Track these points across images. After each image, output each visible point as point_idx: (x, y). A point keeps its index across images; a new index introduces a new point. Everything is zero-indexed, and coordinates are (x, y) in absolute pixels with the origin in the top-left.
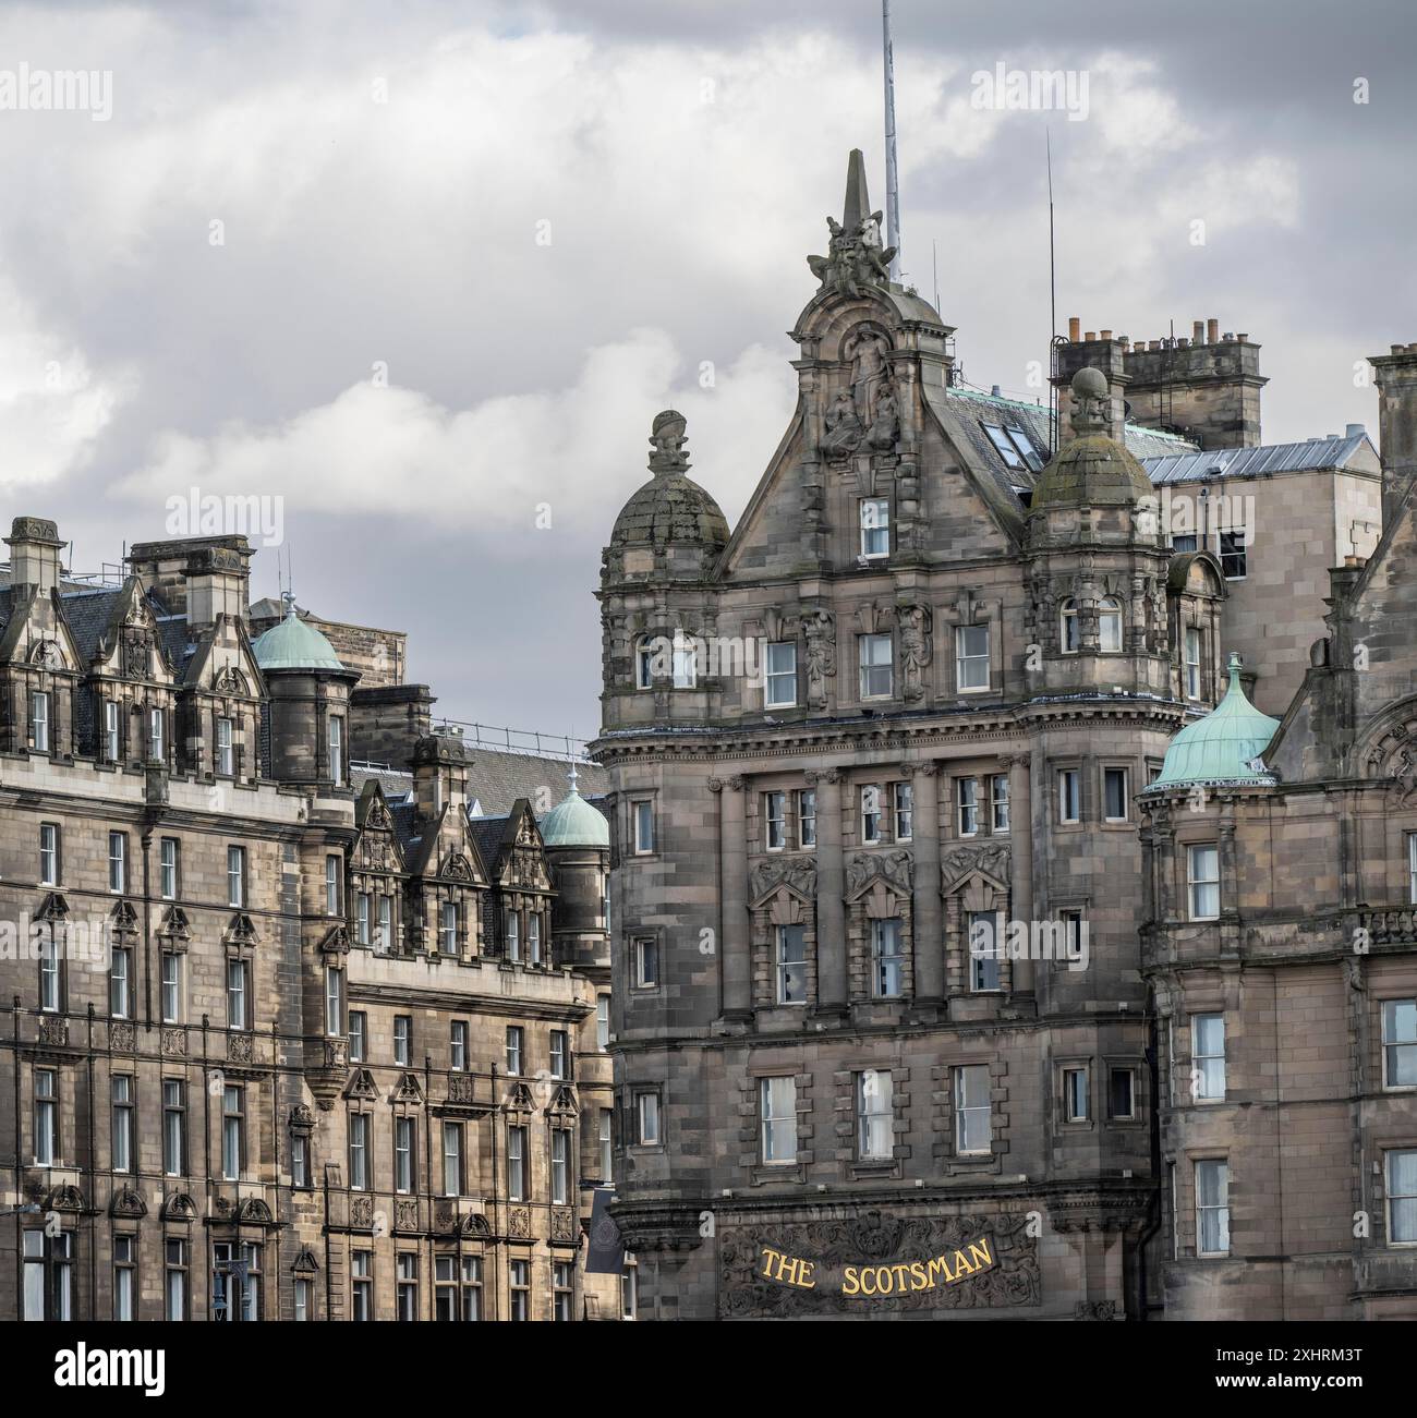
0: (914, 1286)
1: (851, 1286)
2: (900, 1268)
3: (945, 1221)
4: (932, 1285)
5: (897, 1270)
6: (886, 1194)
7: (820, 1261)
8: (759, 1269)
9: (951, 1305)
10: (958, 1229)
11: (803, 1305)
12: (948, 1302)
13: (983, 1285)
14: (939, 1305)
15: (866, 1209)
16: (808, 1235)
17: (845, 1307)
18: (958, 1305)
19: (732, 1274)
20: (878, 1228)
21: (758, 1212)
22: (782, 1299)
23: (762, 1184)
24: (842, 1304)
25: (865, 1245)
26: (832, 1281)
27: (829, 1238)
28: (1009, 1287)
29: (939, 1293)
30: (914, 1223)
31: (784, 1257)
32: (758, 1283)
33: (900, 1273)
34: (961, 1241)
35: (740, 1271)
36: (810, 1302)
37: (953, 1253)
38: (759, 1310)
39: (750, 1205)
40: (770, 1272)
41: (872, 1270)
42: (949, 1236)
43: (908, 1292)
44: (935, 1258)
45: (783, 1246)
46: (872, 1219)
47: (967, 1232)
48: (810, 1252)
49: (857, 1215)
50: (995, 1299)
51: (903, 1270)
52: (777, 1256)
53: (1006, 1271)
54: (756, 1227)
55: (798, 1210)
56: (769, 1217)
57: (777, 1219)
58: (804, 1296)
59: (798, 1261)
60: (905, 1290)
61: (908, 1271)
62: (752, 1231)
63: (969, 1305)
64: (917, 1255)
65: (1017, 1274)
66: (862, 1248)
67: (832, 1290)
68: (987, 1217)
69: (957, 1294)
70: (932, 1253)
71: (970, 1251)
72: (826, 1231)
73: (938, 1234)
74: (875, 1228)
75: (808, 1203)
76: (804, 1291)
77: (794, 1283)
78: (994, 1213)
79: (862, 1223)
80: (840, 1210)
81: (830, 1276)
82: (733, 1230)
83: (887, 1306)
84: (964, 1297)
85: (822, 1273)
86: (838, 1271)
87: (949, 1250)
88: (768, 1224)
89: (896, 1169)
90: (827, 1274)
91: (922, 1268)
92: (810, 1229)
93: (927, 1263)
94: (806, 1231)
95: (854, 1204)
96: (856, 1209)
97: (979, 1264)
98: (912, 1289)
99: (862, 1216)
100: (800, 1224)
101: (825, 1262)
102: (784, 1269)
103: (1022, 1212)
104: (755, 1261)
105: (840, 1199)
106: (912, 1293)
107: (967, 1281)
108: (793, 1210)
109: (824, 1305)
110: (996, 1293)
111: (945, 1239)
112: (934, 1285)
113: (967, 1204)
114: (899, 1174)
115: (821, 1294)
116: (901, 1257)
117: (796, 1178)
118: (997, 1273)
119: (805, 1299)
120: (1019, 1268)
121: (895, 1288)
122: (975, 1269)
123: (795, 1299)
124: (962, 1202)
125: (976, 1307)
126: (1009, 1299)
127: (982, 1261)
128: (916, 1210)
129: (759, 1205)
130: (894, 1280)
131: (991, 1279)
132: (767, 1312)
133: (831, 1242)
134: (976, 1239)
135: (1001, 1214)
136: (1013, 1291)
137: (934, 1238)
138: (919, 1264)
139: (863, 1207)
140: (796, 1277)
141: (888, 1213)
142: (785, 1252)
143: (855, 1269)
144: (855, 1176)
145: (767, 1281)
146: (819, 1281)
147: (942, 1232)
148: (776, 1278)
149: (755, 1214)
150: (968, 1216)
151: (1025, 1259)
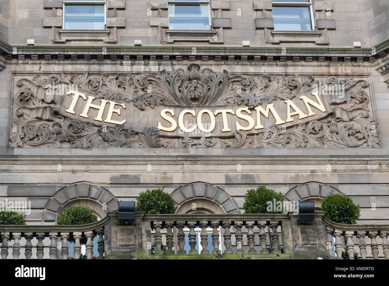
0: (239, 127)
1: (167, 123)
2: (224, 111)
3: (269, 77)
4: (259, 126)
5: (221, 113)
6: (211, 49)
7: (132, 103)
8: (61, 108)
9: (280, 145)
10: (285, 84)
11: (110, 140)
12: (277, 143)
13: (317, 129)
14: (267, 146)
15: (184, 65)
16: (117, 84)
17: (159, 143)
18: (287, 146)
19: (27, 112)
20: (198, 79)
21: (62, 62)
22: (85, 134)
23: (67, 41)
24: (156, 140)
25: (186, 91)
26: (145, 120)
27: (142, 86)
28: (346, 132)
29: (266, 134)
30: (236, 79)
31: (91, 98)
32: (57, 120)
33: (224, 115)
34: (291, 93)
35: (38, 108)
36: (119, 137)
37: (282, 102)
38: (57, 142)
39: (57, 53)
40: (74, 110)
41: (193, 112)
42: (275, 90)
43: (233, 132)
44: (264, 104)
45: (91, 88)
46: (192, 72)
47: (296, 87)
48: (121, 95)
49: (173, 70)
50: (328, 143)
51: (227, 113)
52: (84, 95)
53: (339, 120)
54: (58, 76)
55: (108, 63)
56: (73, 68)
57: (83, 69)
58: (112, 132)
59: (107, 101)
60: (230, 130)
61: (234, 113)
62: (53, 78)
63: (301, 146)
64: (243, 101)
65: (351, 123)
66: (180, 95)
67: (145, 128)
68: (314, 78)
69: (287, 136)
70: (259, 100)
71: (301, 100)
72: (138, 81)
73: (262, 89)
74: (194, 79)
75: (122, 53)
76: (111, 127)
77: (101, 120)
78: (322, 75)
79: (181, 73)
80: (154, 65)
81: (144, 115)
82: (30, 78)
83: (208, 144)
84: (294, 141)
85: (134, 113)
86: (154, 110)
87: (279, 100)
88: (72, 73)
89: (216, 36)
90: (139, 114)
91: (249, 112)
92: (121, 78)
93: (255, 108)
94: (115, 81)
95: (172, 58)
96: (172, 65)
97: (313, 111)
98: (238, 129)
99: (179, 70)
100: (107, 75)
101: (138, 103)
102: (90, 107)
103: (352, 75)
104: (56, 101)
105: (158, 52)
106: (238, 133)
107: (297, 125)
108: (102, 62)
109: (134, 141)
110: (330, 137)
111: (269, 92)
112: (262, 127)
113: (294, 65)
114: (219, 40)
115: (132, 131)
116: (225, 102)
117: (106, 39)
118: (329, 122)
119: (113, 134)
120: (353, 118)
121: (218, 128)
122: (307, 116)
123: (101, 135)
124: (289, 64)
125: (308, 148)
126: (345, 142)
127: (316, 109)
128: (238, 69)
129: (66, 53)
130: (218, 121)
131: (325, 126)
132: (66, 145)
133: (143, 90)
134: (308, 91)
135: (330, 75)
136: (349, 136)
137: (258, 92)
138: (246, 109)
139: (180, 63)
140: (104, 115)
141: (208, 69)
142: (93, 94)
143: (172, 111)
144: (170, 39)
145: (70, 118)
146: (130, 120)
147: (266, 87)
148: (81, 115)
149: (59, 64)
150: (294, 75)
151: (359, 112)
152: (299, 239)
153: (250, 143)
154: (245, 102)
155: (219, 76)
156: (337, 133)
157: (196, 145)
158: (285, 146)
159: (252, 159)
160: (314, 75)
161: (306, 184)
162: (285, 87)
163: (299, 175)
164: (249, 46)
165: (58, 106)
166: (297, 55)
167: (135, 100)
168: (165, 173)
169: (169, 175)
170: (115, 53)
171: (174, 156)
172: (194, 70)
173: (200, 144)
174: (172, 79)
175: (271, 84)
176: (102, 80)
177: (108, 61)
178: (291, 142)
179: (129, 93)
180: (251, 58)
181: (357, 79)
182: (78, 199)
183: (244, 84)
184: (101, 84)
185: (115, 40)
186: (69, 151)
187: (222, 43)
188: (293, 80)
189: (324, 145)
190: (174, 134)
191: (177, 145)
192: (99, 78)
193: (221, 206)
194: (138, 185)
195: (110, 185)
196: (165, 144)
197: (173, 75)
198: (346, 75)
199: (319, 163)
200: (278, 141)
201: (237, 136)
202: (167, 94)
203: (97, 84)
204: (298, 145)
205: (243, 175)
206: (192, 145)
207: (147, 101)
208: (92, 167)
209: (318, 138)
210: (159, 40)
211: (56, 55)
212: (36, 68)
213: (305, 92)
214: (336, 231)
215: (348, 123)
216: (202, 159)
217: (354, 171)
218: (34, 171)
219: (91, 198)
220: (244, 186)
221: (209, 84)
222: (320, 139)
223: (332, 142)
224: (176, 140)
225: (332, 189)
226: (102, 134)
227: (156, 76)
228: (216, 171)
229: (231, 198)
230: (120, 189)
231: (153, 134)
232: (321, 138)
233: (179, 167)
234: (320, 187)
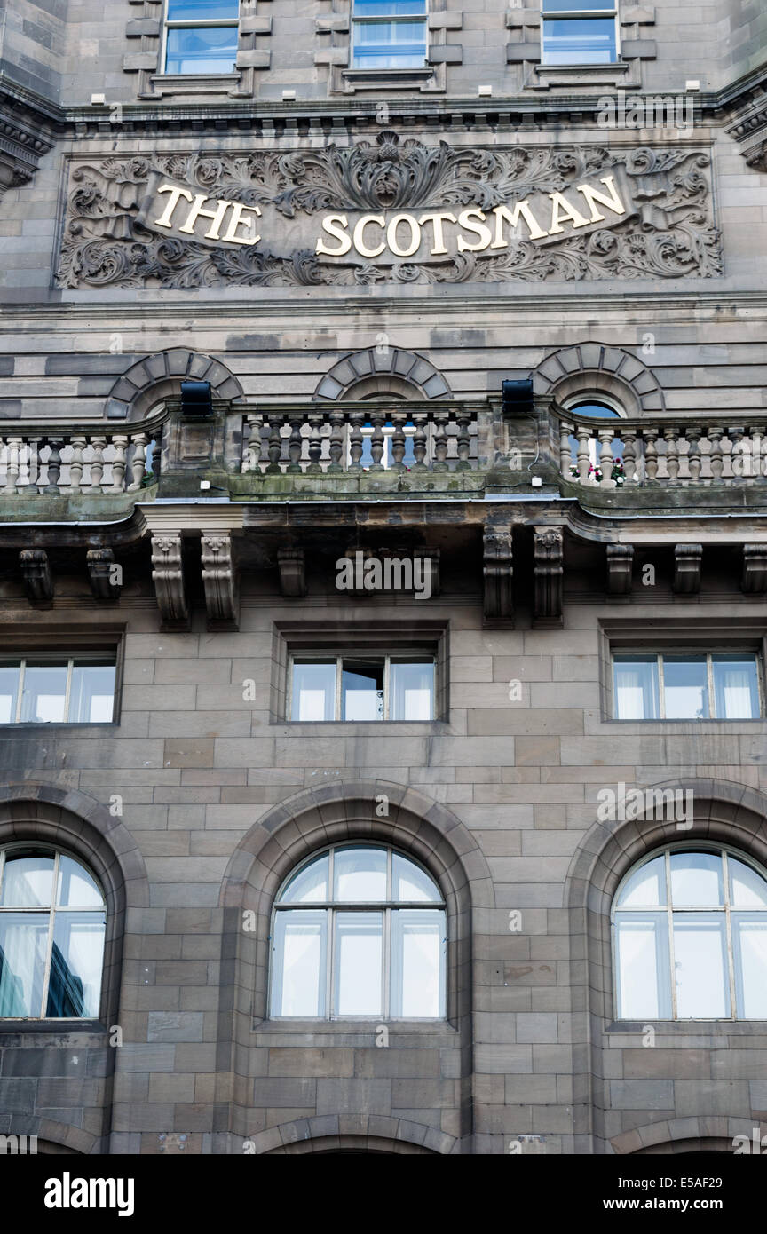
0: (463, 245)
1: (333, 240)
2: (437, 217)
3: (524, 153)
4: (500, 242)
5: (431, 220)
6: (419, 104)
7: (273, 206)
8: (147, 216)
9: (536, 277)
10: (553, 165)
11: (231, 274)
12: (531, 273)
13: (605, 246)
14: (512, 278)
15: (370, 133)
16: (249, 172)
17: (317, 277)
18: (550, 278)
19: (89, 225)
20: (394, 158)
21: (153, 134)
22: (187, 264)
23: (165, 95)
24: (313, 271)
25: (370, 181)
26: (294, 236)
27: (293, 174)
28: (658, 251)
29: (512, 258)
30: (464, 156)
31: (201, 198)
32: (140, 239)
33: (437, 224)
34: (563, 180)
35: (107, 219)
36: (246, 268)
37: (543, 198)
38: (138, 279)
39: (143, 118)
40: (170, 221)
41: (380, 219)
42: (535, 176)
43: (450, 255)
44: (510, 202)
45: (201, 180)
46: (384, 146)
47: (573, 169)
48: (255, 193)
49: (351, 144)
50: (626, 270)
51: (443, 220)
52: (188, 194)
53: (649, 228)
54: (145, 159)
55: (234, 133)
56: (173, 144)
57: (190, 146)
58: (234, 258)
59: (229, 203)
60: (446, 251)
61: (454, 220)
62: (137, 163)
63: (573, 278)
64: (473, 197)
65: (671, 233)
66: (360, 188)
67: (295, 250)
68: (609, 152)
69: (549, 260)
70: (502, 196)
71: (580, 194)
72: (286, 165)
73: (511, 175)
74: (387, 159)
75: (259, 116)
76: (234, 250)
77: (217, 237)
78: (624, 146)
79: (364, 149)
80: (318, 135)
81: (294, 228)
82: (97, 165)
83: (405, 276)
84: (561, 267)
85: (275, 224)
86: (312, 217)
87: (539, 193)
88: (170, 154)
89: (433, 79)
90: (284, 226)
91: (483, 217)
92: (256, 161)
93: (494, 210)
94: (246, 166)
95: (350, 122)
96: (350, 134)
97: (601, 213)
98: (461, 249)
99: (361, 143)
100: (233, 155)
101: (285, 205)
102: (199, 215)
103: (681, 144)
104: (138, 205)
105: (324, 111)
106: (460, 256)
107: (570, 240)
108: (224, 133)
109: (273, 275)
110: (628, 260)
111: (524, 181)
112: (505, 244)
113: (573, 129)
114: (438, 86)
115: (271, 256)
116: (442, 200)
117: (233, 89)
118: (631, 232)
119: (237, 263)
120: (675, 224)
121: (425, 248)
122: (588, 222)
123: (216, 265)
124: (564, 126)
125: (587, 281)
126: (656, 268)
127: (605, 209)
128: (469, 138)
129: (160, 118)
130: (425, 235)
131: (621, 240)
132: (154, 284)
133: (295, 181)
134: (594, 175)
135: (640, 146)
136: (665, 256)
137: (503, 182)
138: (477, 211)
139: (364, 130)
140: (223, 229)
141: (414, 140)
142: (205, 191)
143: (343, 218)
144: (349, 87)
145: (161, 234)
146: (268, 237)
147: (519, 171)
148: (181, 229)
149: (148, 138)
150: (572, 147)
151: (687, 212)
152: (504, 444)
153: (482, 274)
154: (477, 199)
155: (431, 153)
156: (644, 253)
157: (383, 279)
158: (544, 279)
159: (482, 302)
160: (608, 146)
161: (577, 346)
162: (554, 170)
163: (565, 330)
164: (490, 96)
165: (142, 213)
166: (577, 109)
167: (279, 201)
168: (324, 331)
169: (330, 334)
170: (246, 116)
171: (342, 300)
172: (389, 144)
173: (391, 278)
174: (345, 160)
175: (527, 165)
176: (223, 165)
177: (236, 131)
178: (556, 271)
179: (270, 189)
180: (493, 119)
181: (689, 151)
182: (168, 378)
183: (478, 166)
184: (219, 173)
185: (251, 91)
186: (158, 293)
187: (443, 92)
188: (568, 157)
189: (618, 274)
190: (346, 261)
191: (350, 280)
192: (218, 161)
193: (420, 388)
194: (274, 353)
195: (226, 354)
196: (328, 279)
197: (347, 152)
198: (670, 144)
199: (603, 307)
200: (531, 270)
201: (459, 262)
202: (337, 189)
203: (213, 174)
204: (569, 276)
205: (462, 331)
206: (377, 280)
207: (299, 202)
208: (196, 322)
209: (606, 262)
210: (329, 88)
211: (143, 122)
212: (107, 147)
213: (588, 178)
214: (581, 429)
215: (665, 234)
216: (392, 304)
217: (669, 321)
218: (94, 331)
219: (191, 376)
220: (463, 351)
221: (412, 168)
222: (610, 264)
223: (632, 270)
224: (348, 271)
225: (623, 354)
226: (218, 264)
227: (320, 156)
228: (416, 326)
229: (438, 373)
230: (243, 361)
231: (307, 260)
232: (611, 261)
233: (349, 320)
234: (603, 351)
